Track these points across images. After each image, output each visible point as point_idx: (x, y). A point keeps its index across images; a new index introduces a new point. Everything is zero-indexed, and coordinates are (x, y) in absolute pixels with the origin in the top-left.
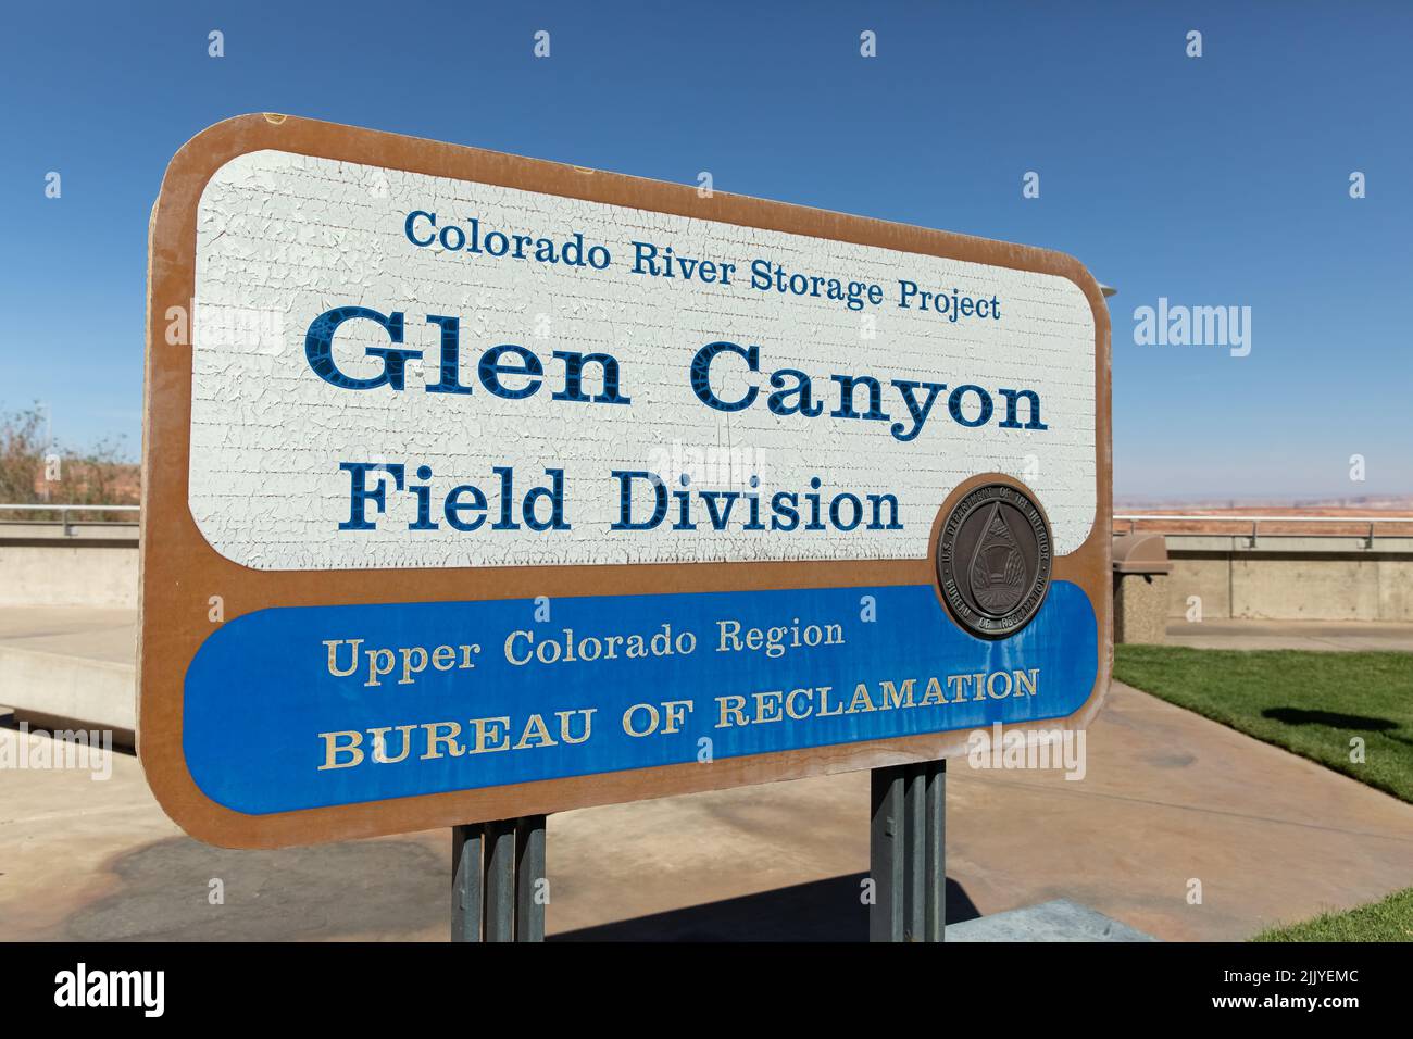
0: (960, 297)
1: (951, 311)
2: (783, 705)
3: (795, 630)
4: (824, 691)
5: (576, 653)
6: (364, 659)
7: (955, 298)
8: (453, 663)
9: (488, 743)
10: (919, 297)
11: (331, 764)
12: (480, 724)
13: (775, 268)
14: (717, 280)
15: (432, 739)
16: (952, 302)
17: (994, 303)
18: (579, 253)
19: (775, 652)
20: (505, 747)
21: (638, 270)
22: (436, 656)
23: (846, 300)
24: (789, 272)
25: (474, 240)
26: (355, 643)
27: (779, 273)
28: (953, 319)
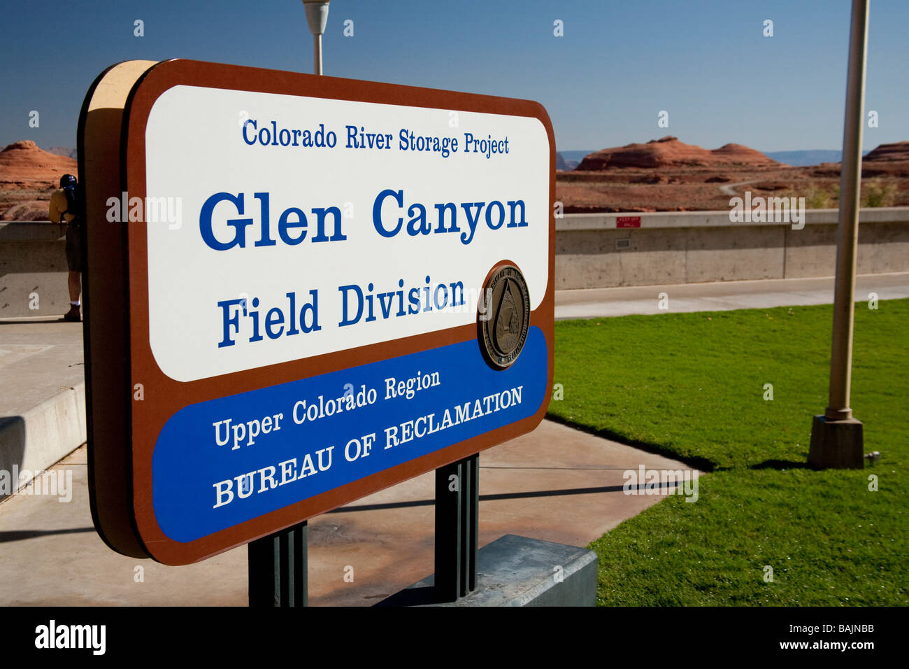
0: (491, 140)
1: (487, 152)
2: (413, 430)
3: (419, 379)
4: (431, 417)
5: (324, 413)
6: (232, 432)
7: (489, 142)
8: (271, 427)
9: (288, 477)
10: (473, 143)
11: (219, 504)
12: (283, 464)
13: (410, 135)
14: (384, 147)
15: (263, 479)
16: (488, 143)
17: (506, 142)
18: (322, 139)
19: (410, 395)
20: (295, 479)
21: (349, 146)
22: (264, 425)
23: (441, 151)
24: (416, 136)
25: (275, 137)
26: (227, 422)
27: (412, 137)
28: (488, 156)
